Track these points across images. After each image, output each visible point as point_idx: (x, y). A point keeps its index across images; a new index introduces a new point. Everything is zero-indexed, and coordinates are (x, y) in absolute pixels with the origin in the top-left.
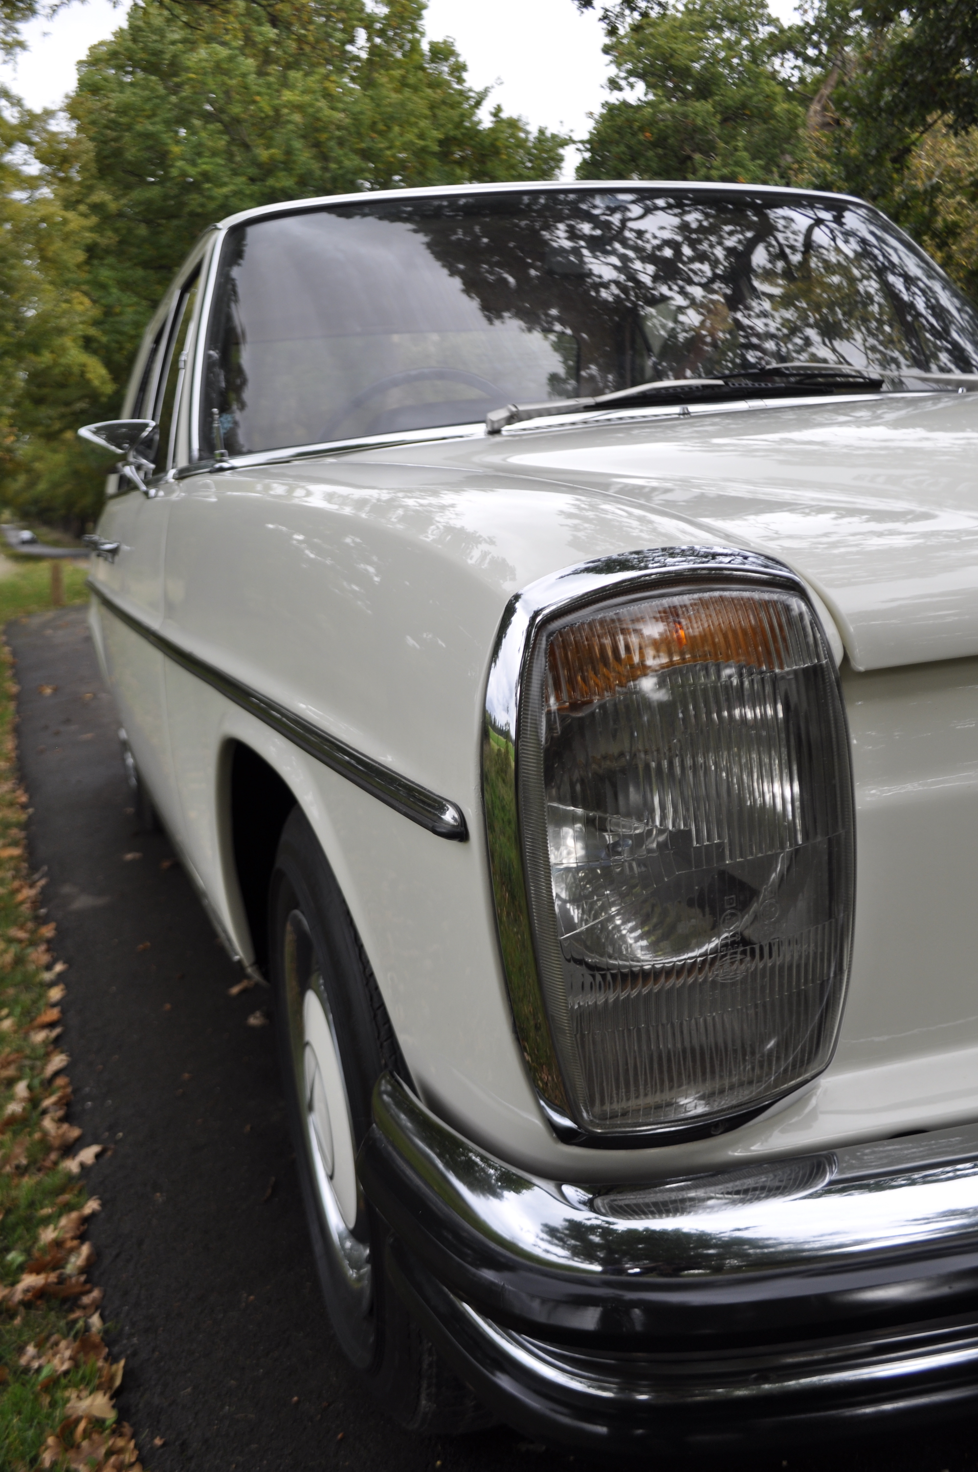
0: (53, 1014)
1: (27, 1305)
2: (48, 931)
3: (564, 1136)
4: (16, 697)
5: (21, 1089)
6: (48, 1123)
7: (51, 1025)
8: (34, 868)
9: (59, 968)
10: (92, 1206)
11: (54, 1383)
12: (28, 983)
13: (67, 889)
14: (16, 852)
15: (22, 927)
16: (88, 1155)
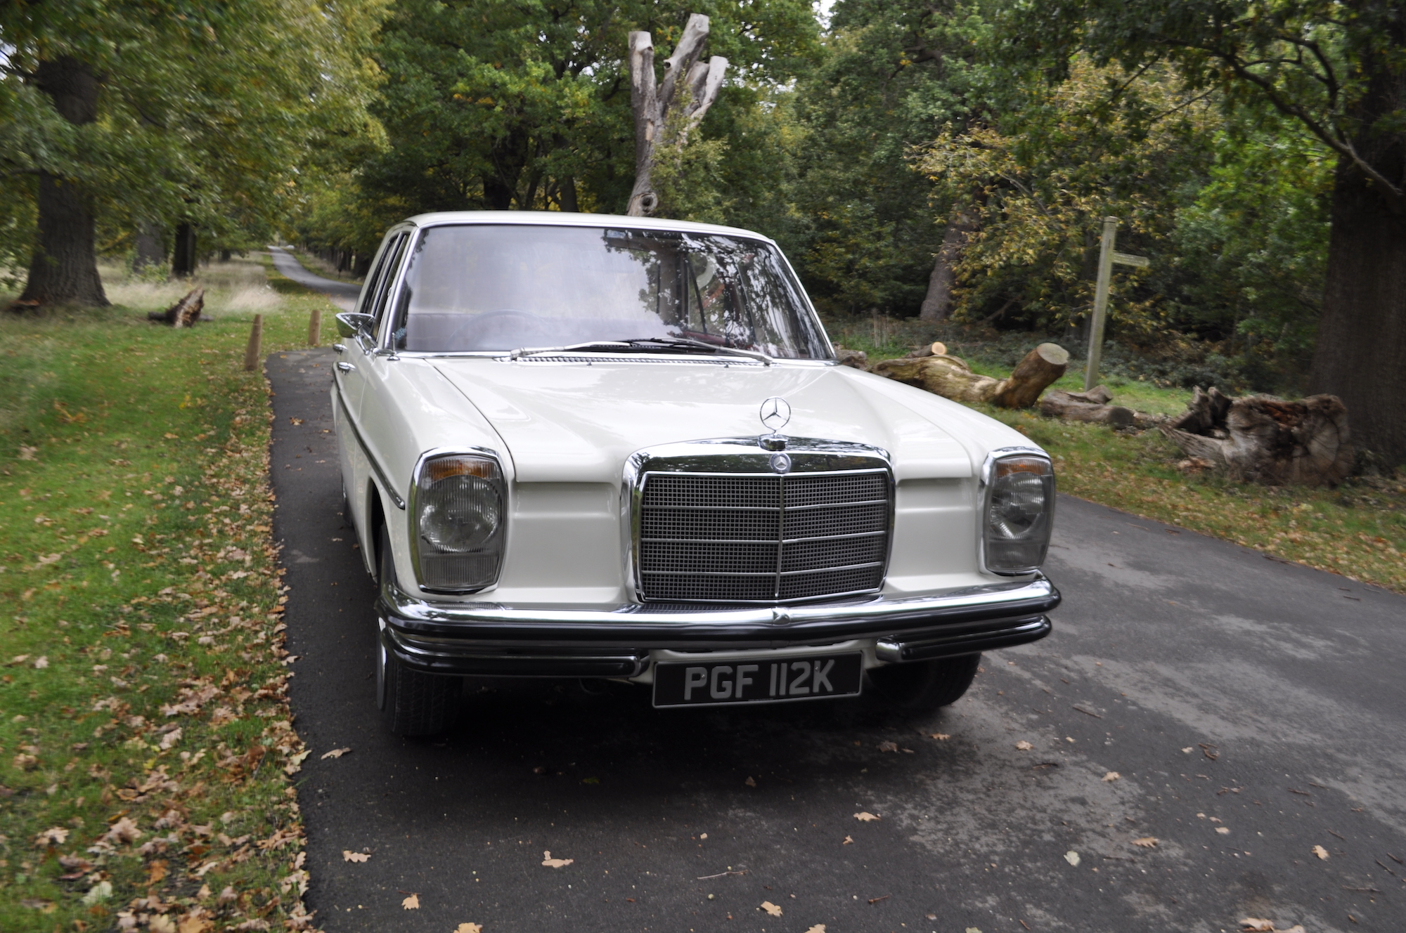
0: (281, 608)
1: (260, 700)
2: (282, 572)
3: (423, 590)
4: (272, 424)
5: (262, 635)
6: (274, 648)
7: (279, 613)
8: (276, 539)
9: (286, 588)
10: (292, 674)
11: (268, 719)
12: (268, 594)
13: (295, 552)
14: (267, 529)
15: (267, 568)
16: (291, 659)
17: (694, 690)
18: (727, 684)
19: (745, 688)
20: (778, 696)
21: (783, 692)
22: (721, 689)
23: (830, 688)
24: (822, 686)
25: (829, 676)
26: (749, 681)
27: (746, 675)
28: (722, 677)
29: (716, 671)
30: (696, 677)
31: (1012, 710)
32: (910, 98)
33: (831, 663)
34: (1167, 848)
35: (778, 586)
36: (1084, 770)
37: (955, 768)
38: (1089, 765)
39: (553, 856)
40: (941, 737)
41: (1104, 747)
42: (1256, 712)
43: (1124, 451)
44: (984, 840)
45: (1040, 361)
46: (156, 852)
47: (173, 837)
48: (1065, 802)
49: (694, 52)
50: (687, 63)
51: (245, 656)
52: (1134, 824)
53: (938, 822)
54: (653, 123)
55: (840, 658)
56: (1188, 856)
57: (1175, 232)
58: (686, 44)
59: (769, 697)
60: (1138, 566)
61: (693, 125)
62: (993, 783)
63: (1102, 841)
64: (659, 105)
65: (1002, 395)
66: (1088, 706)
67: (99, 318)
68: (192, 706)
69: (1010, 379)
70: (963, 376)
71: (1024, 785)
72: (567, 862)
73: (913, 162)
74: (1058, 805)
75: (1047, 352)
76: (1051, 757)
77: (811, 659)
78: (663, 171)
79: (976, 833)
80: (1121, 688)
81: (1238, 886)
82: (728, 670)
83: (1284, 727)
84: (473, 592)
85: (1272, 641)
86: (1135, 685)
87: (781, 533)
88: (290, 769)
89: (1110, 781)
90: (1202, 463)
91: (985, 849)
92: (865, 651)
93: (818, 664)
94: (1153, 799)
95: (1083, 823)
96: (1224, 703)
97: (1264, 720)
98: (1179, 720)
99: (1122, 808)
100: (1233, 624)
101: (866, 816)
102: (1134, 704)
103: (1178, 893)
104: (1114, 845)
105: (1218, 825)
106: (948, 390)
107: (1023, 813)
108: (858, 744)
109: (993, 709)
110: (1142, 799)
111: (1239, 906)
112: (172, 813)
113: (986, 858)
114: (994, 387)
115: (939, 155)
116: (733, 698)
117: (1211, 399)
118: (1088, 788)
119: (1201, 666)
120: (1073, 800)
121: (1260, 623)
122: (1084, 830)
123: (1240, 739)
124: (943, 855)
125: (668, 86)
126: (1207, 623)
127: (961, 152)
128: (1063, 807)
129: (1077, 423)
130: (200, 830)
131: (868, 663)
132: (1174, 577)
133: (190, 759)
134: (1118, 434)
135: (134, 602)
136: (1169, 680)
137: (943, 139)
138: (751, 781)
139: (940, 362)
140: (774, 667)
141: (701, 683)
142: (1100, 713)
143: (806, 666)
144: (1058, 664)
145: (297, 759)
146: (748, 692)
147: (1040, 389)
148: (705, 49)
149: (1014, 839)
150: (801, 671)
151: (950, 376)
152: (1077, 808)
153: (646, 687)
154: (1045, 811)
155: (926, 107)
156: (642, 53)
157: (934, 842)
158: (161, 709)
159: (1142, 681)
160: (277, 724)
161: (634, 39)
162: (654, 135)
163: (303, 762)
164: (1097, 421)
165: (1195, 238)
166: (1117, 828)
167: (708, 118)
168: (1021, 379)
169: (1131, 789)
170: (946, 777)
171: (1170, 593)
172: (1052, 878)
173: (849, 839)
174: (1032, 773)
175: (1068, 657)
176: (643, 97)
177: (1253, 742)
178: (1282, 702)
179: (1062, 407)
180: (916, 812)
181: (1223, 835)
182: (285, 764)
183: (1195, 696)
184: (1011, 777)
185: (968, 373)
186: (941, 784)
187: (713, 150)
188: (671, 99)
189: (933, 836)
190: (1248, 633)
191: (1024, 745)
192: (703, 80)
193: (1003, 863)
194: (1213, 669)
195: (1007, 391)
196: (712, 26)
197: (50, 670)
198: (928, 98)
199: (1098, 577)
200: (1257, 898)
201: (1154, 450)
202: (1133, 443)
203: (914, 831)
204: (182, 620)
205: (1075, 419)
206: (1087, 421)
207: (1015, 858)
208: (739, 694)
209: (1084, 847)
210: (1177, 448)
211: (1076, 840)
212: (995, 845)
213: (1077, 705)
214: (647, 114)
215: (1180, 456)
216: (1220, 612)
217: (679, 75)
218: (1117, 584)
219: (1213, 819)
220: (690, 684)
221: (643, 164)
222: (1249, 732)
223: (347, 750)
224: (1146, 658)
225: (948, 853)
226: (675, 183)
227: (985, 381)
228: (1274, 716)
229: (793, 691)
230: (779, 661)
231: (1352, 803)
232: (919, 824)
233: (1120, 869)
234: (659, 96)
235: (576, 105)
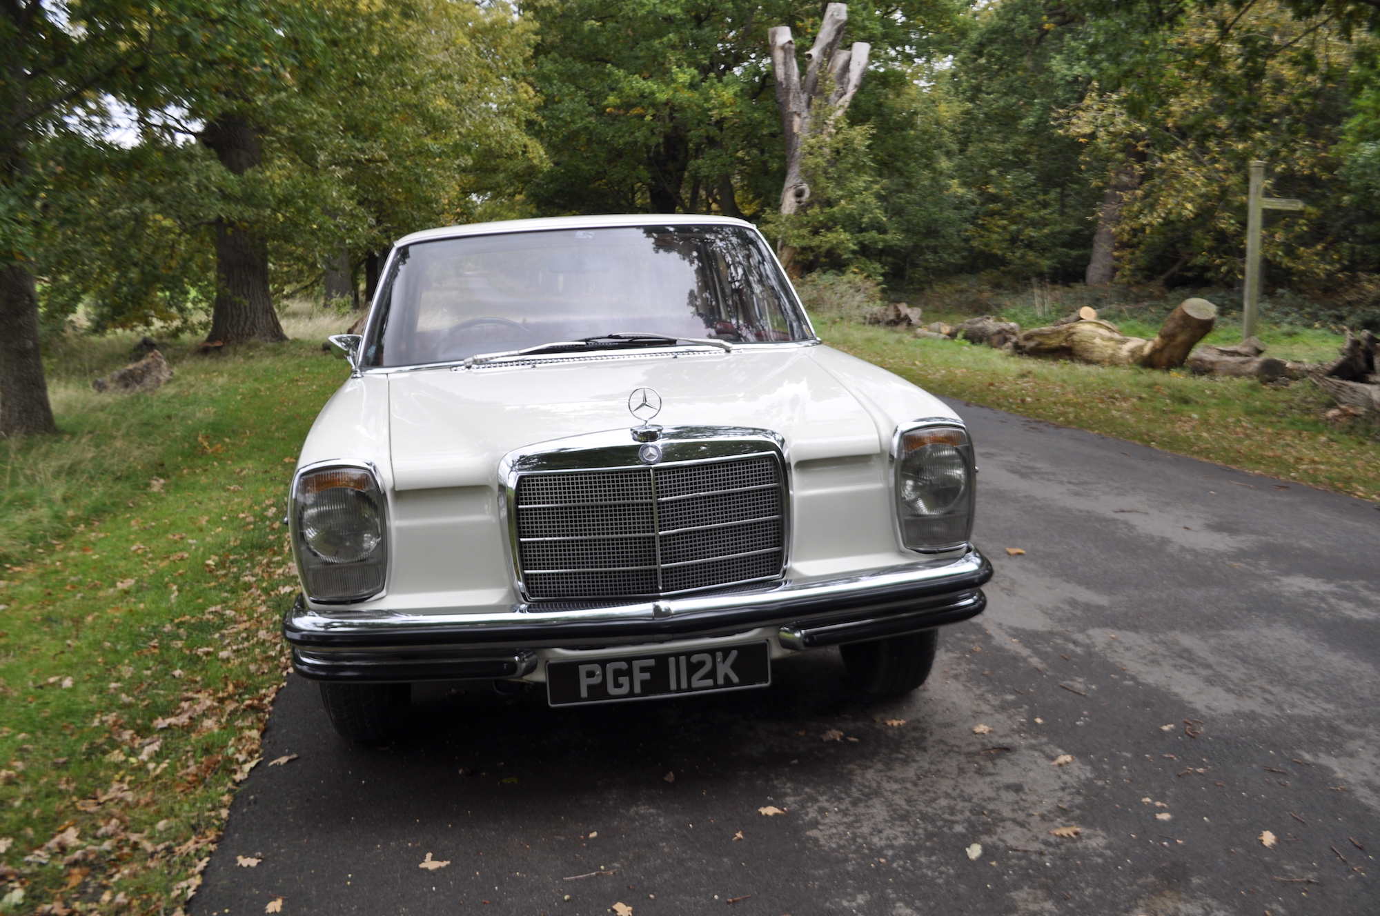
1: (244, 710)
3: (314, 602)
10: (285, 684)
11: (242, 728)
16: (291, 669)
17: (590, 687)
18: (624, 680)
19: (643, 683)
20: (679, 690)
21: (684, 685)
22: (618, 685)
23: (735, 679)
24: (727, 677)
25: (733, 667)
26: (647, 676)
27: (643, 670)
28: (618, 673)
29: (610, 667)
30: (591, 674)
31: (989, 692)
32: (1054, 62)
33: (734, 653)
34: (1089, 837)
35: (660, 580)
36: (1036, 754)
37: (894, 755)
38: (1046, 749)
39: (433, 859)
40: (895, 723)
41: (1074, 726)
42: (1271, 682)
43: (1271, 405)
44: (888, 832)
45: (1186, 318)
46: (84, 860)
47: (107, 845)
48: (998, 789)
49: (834, 41)
50: (829, 52)
51: (253, 668)
52: (1063, 812)
53: (846, 815)
54: (799, 115)
55: (743, 649)
56: (1109, 847)
57: (1343, 170)
58: (826, 33)
59: (670, 692)
60: (1218, 528)
61: (840, 113)
62: (928, 771)
63: (1018, 831)
64: (804, 97)
65: (1151, 356)
66: (1079, 684)
67: (276, 353)
68: (184, 719)
69: (1157, 338)
70: (1111, 339)
71: (962, 771)
72: (444, 864)
73: (1061, 126)
74: (989, 793)
75: (1192, 307)
76: (1006, 741)
77: (712, 651)
78: (811, 161)
79: (881, 826)
80: (1125, 662)
81: (1151, 879)
82: (624, 665)
83: (1296, 696)
84: (361, 600)
85: (1333, 601)
86: (1144, 657)
87: (656, 524)
88: (239, 777)
89: (1060, 765)
90: (1351, 411)
91: (883, 843)
92: (771, 640)
93: (719, 655)
94: (1100, 783)
95: (1007, 812)
96: (1238, 673)
97: (1276, 690)
98: (1176, 695)
99: (1060, 794)
100: (1296, 584)
101: (770, 811)
102: (1133, 678)
103: (1077, 888)
104: (1029, 835)
105: (1161, 810)
106: (1096, 356)
107: (943, 802)
108: (802, 733)
109: (969, 689)
110: (1088, 784)
111: (1141, 902)
112: (114, 822)
113: (879, 852)
114: (1141, 348)
115: (1086, 116)
116: (631, 693)
117: (1364, 343)
118: (1031, 774)
119: (1233, 633)
120: (1008, 787)
121: (1329, 581)
122: (1003, 820)
123: (1238, 714)
124: (833, 850)
125: (811, 77)
126: (1265, 585)
127: (1110, 111)
128: (993, 795)
129: (1227, 378)
130: (134, 837)
131: (776, 652)
132: (1254, 537)
133: (155, 769)
134: (1267, 388)
135: (177, 621)
136: (1187, 650)
137: (1091, 99)
138: (670, 777)
139: (1087, 327)
140: (672, 660)
141: (597, 680)
142: (1088, 690)
143: (707, 657)
144: (1067, 639)
145: (247, 767)
146: (647, 687)
147: (1189, 346)
148: (846, 35)
149: (920, 831)
150: (701, 664)
151: (1098, 341)
152: (1010, 796)
153: (539, 686)
154: (970, 800)
155: (1070, 69)
156: (783, 48)
157: (830, 837)
158: (155, 722)
159: (1153, 654)
160: (247, 733)
161: (774, 34)
162: (801, 128)
163: (252, 769)
164: (1249, 375)
165: (1365, 174)
166: (1043, 817)
167: (855, 103)
168: (1168, 337)
169: (1081, 771)
170: (880, 766)
171: (1241, 554)
172: (941, 873)
173: (739, 835)
174: (977, 758)
175: (1082, 630)
176: (787, 90)
177: (1252, 716)
178: (1307, 669)
179: (1212, 363)
180: (826, 805)
181: (1164, 822)
182: (235, 772)
183: (1209, 666)
184: (951, 764)
185: (1117, 336)
186: (870, 774)
187: (860, 136)
188: (815, 89)
189: (834, 831)
190: (1308, 594)
191: (982, 728)
192: (846, 68)
193: (896, 857)
194: (1243, 637)
195: (1155, 351)
196: (850, 13)
197: (72, 690)
198: (1072, 59)
199: (1165, 541)
200: (1167, 893)
201: (1304, 400)
202: (1281, 396)
203: (814, 824)
204: (217, 636)
205: (1225, 375)
206: (1238, 375)
207: (910, 852)
208: (637, 689)
209: (995, 838)
210: (1328, 397)
211: (989, 832)
212: (896, 838)
213: (1066, 683)
214: (793, 107)
215: (1331, 405)
216: (1287, 573)
217: (821, 65)
218: (1182, 549)
219: (1158, 804)
220: (585, 682)
221: (793, 156)
222: (1248, 705)
223: (295, 756)
224: (1172, 628)
225: (840, 847)
226: (825, 172)
227: (1134, 342)
228: (1290, 686)
229: (696, 683)
230: (677, 655)
231: (1336, 781)
232: (824, 817)
233: (1023, 862)
234: (803, 87)
235: (723, 105)
